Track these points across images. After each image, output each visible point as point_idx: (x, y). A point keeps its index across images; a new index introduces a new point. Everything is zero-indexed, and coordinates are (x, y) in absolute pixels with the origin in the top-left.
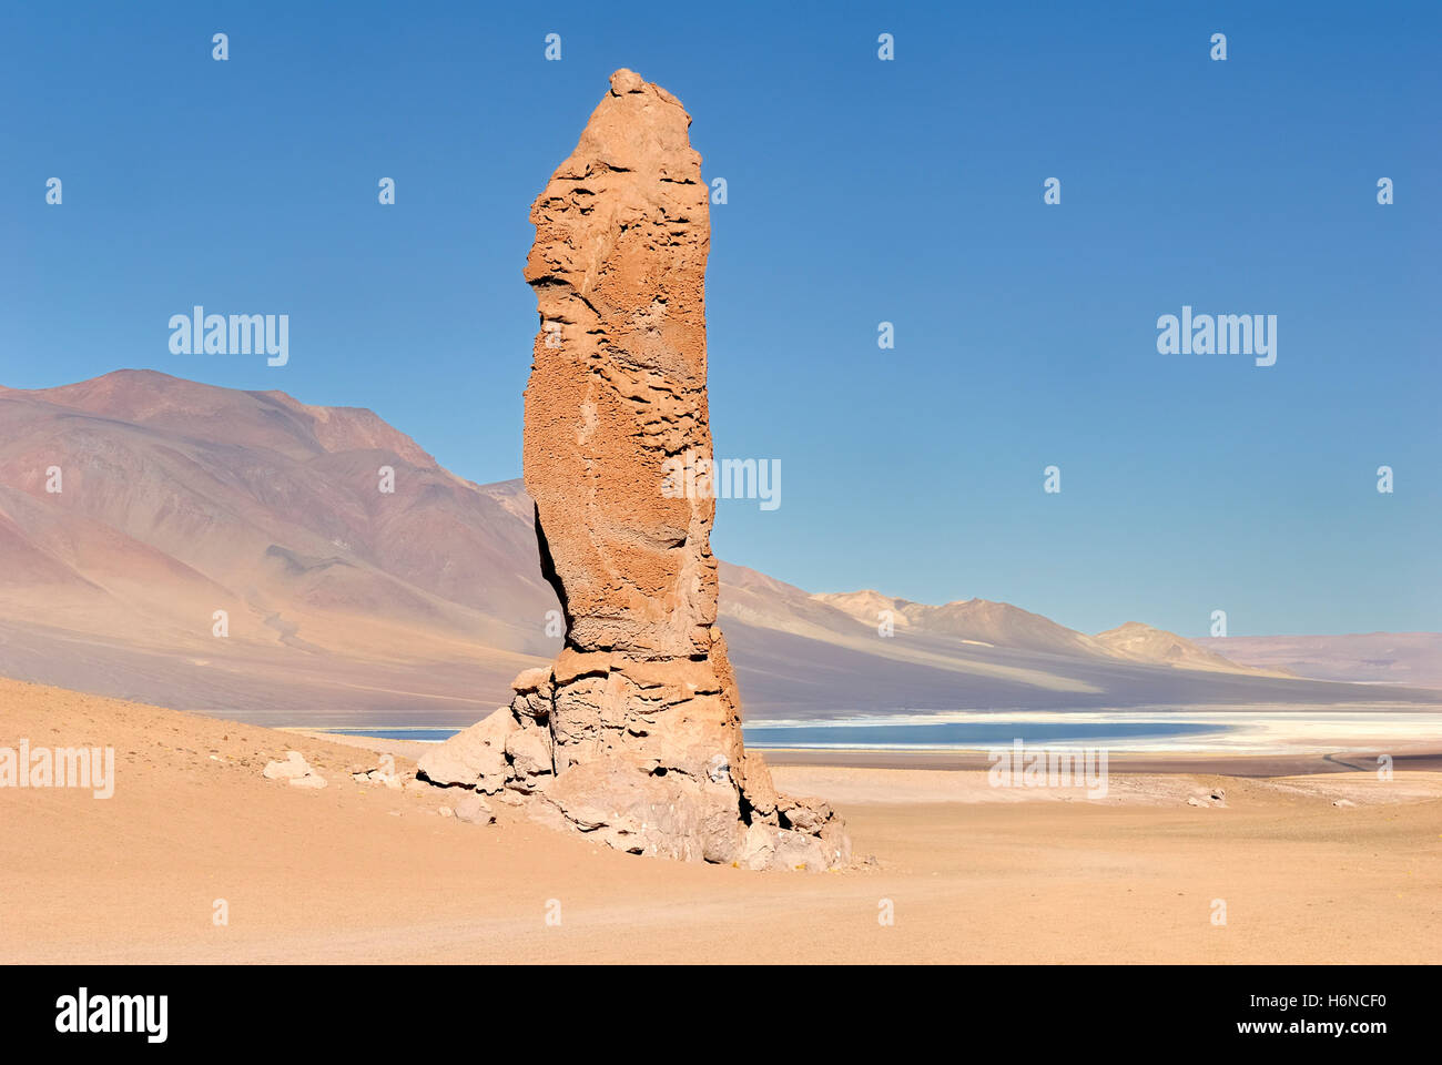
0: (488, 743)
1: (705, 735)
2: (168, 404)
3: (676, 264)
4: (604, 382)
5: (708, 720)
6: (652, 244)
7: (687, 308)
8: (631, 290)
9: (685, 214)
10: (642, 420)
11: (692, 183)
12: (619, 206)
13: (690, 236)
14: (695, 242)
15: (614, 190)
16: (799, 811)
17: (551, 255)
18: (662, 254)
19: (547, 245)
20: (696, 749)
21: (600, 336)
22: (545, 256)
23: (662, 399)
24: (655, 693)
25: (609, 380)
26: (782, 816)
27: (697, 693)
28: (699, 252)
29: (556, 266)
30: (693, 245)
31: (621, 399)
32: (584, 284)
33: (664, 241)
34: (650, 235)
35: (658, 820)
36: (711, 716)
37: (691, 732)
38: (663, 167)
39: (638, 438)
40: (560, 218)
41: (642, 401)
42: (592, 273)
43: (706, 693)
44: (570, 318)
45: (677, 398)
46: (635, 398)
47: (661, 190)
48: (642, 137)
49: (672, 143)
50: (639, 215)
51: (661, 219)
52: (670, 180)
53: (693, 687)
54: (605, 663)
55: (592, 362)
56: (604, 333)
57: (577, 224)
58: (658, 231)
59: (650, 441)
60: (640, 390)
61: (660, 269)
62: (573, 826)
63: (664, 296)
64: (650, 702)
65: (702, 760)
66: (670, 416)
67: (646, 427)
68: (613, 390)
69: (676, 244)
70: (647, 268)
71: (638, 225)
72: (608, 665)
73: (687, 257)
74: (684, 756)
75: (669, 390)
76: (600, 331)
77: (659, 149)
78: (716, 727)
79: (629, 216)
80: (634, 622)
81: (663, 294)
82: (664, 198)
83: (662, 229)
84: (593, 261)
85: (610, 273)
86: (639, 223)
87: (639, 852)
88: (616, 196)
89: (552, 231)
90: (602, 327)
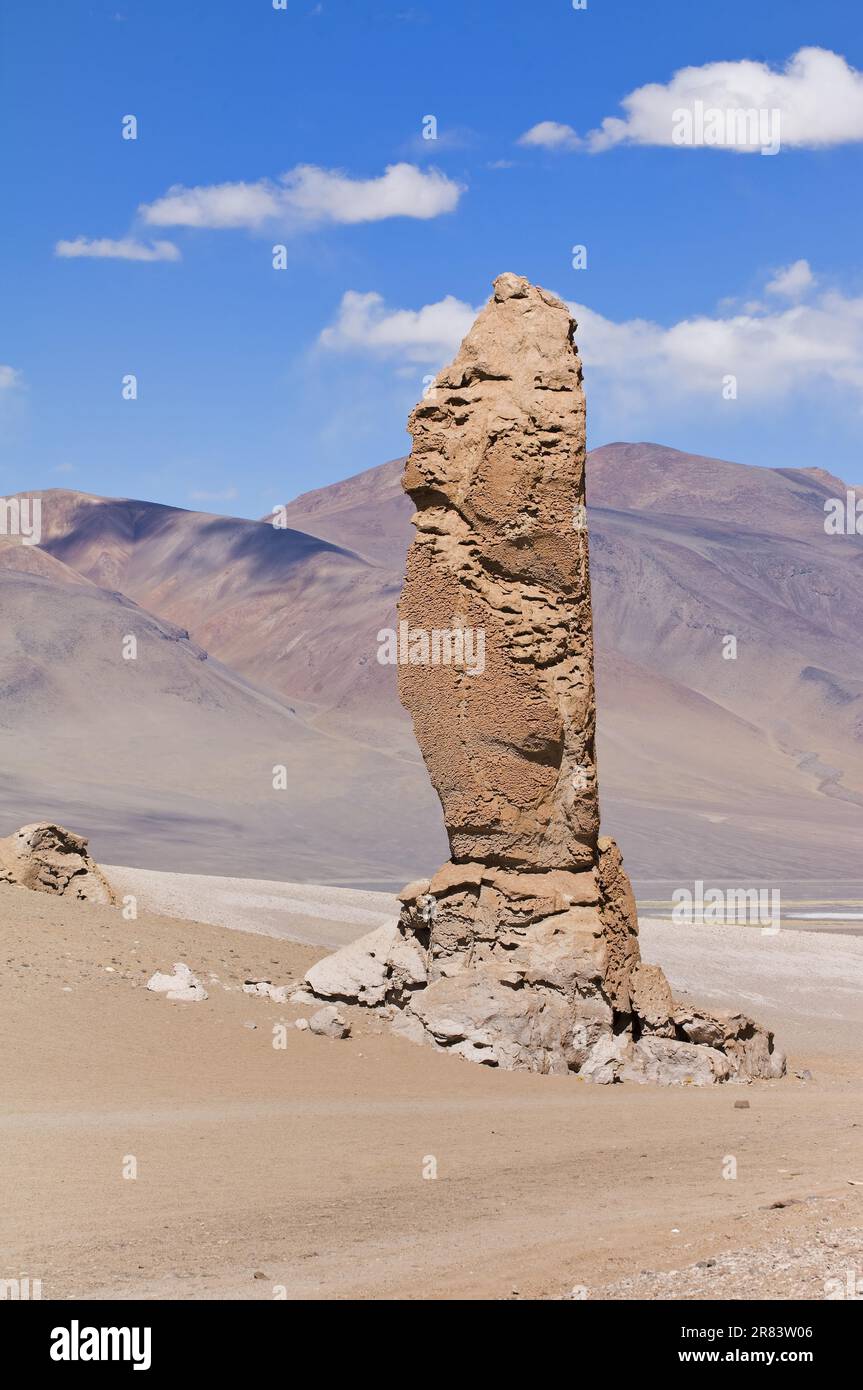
0: (373, 955)
1: (575, 946)
2: (672, 487)
3: (547, 474)
4: (474, 593)
5: (580, 932)
6: (521, 454)
7: (559, 518)
8: (500, 500)
9: (558, 422)
10: (510, 632)
11: (568, 390)
12: (491, 416)
13: (562, 446)
14: (567, 451)
15: (489, 399)
16: (697, 1023)
17: (426, 466)
18: (530, 464)
19: (423, 455)
20: (565, 961)
21: (471, 547)
22: (420, 467)
23: (536, 610)
24: (526, 905)
25: (479, 591)
26: (679, 1028)
27: (572, 904)
28: (571, 461)
29: (430, 477)
30: (565, 455)
31: (490, 611)
32: (458, 494)
33: (531, 451)
34: (519, 445)
35: (515, 1032)
36: (584, 927)
37: (561, 944)
38: (538, 374)
39: (506, 649)
40: (436, 427)
41: (512, 611)
42: (465, 483)
43: (583, 904)
44: (443, 527)
45: (552, 607)
46: (506, 610)
47: (534, 398)
48: (521, 343)
49: (550, 350)
50: (509, 425)
51: (532, 429)
52: (545, 388)
53: (568, 898)
54: (476, 874)
55: (461, 574)
56: (475, 543)
57: (453, 434)
58: (527, 440)
59: (519, 653)
60: (512, 600)
61: (530, 479)
62: (432, 1039)
63: (534, 506)
64: (521, 914)
65: (571, 972)
66: (543, 627)
67: (515, 639)
68: (483, 602)
69: (548, 454)
70: (516, 478)
71: (507, 436)
72: (479, 877)
73: (559, 466)
74: (553, 967)
75: (545, 600)
76: (472, 542)
77: (537, 355)
78: (588, 938)
79: (498, 426)
80: (506, 833)
81: (533, 504)
82: (537, 407)
83: (533, 440)
84: (466, 471)
85: (481, 485)
86: (509, 433)
87: (494, 1064)
88: (490, 405)
89: (427, 442)
90: (475, 538)
